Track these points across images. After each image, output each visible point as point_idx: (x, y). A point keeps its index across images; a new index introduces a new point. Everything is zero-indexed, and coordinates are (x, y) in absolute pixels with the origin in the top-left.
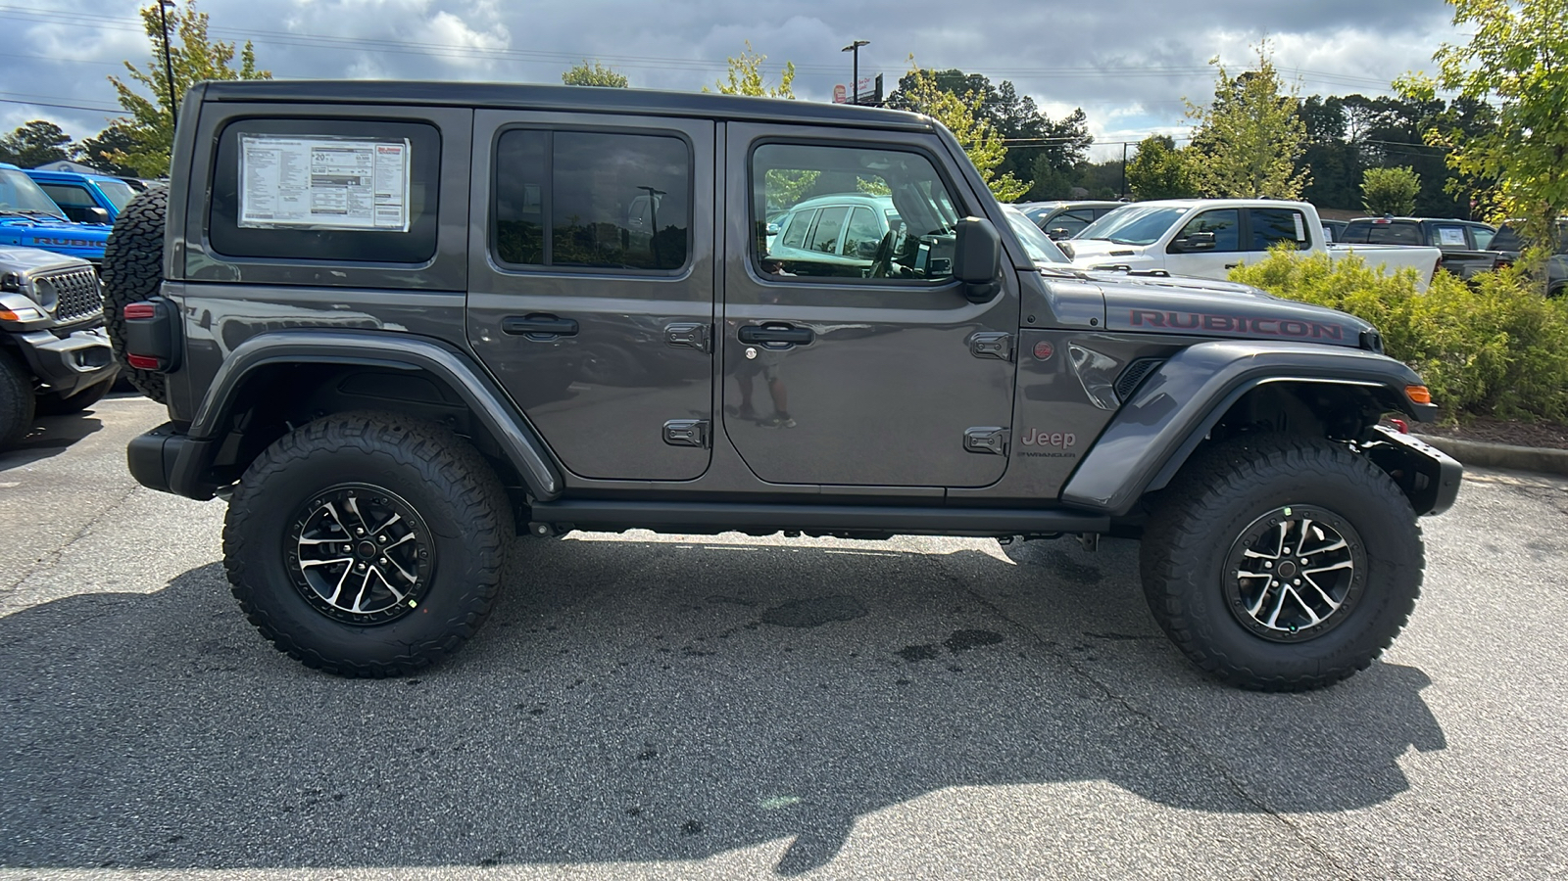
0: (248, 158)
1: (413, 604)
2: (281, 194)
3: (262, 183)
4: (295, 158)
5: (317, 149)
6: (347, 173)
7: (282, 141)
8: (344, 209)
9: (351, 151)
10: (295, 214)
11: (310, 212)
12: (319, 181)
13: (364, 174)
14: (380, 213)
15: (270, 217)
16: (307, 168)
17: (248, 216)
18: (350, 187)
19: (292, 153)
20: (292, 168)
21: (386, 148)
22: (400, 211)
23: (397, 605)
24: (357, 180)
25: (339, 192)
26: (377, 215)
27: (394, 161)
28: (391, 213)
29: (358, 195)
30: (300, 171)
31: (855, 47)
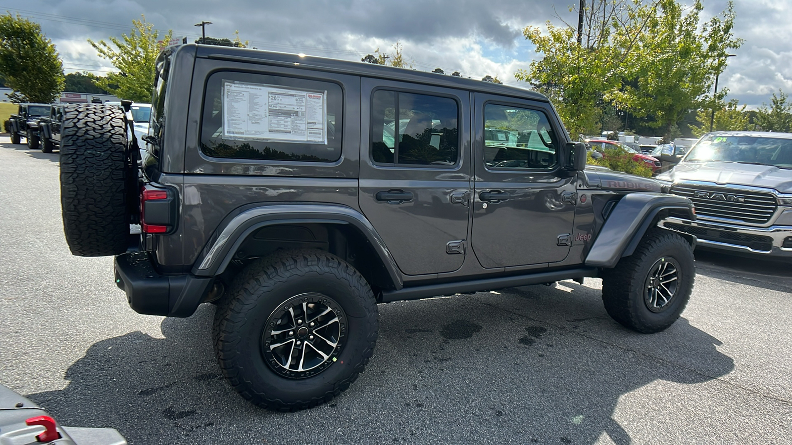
0: (227, 96)
1: (335, 359)
2: (250, 120)
3: (237, 112)
4: (257, 98)
5: (272, 93)
6: (290, 108)
7: (249, 86)
8: (290, 130)
9: (293, 95)
10: (258, 132)
11: (268, 131)
12: (273, 112)
13: (300, 110)
14: (310, 133)
15: (242, 133)
16: (265, 104)
17: (228, 132)
18: (292, 117)
19: (256, 95)
20: (257, 104)
21: (313, 95)
22: (321, 132)
23: (325, 362)
24: (296, 113)
25: (286, 120)
26: (308, 134)
27: (317, 103)
28: (317, 133)
29: (298, 122)
30: (261, 106)
31: (203, 24)
